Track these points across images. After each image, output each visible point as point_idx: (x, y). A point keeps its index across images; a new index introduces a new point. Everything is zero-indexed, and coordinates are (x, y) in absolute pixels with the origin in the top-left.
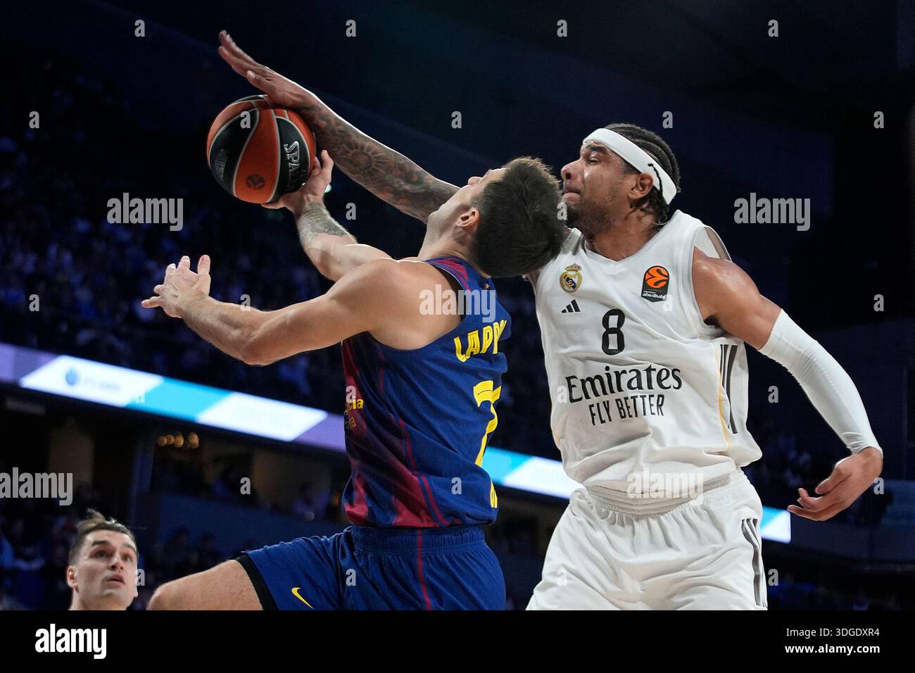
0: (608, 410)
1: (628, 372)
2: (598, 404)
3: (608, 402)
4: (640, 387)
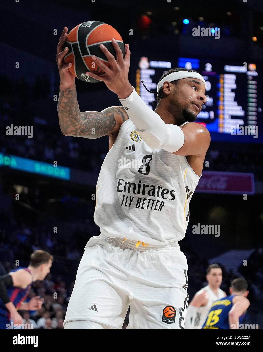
0: (131, 201)
1: (150, 186)
2: (127, 197)
3: (133, 197)
4: (153, 195)
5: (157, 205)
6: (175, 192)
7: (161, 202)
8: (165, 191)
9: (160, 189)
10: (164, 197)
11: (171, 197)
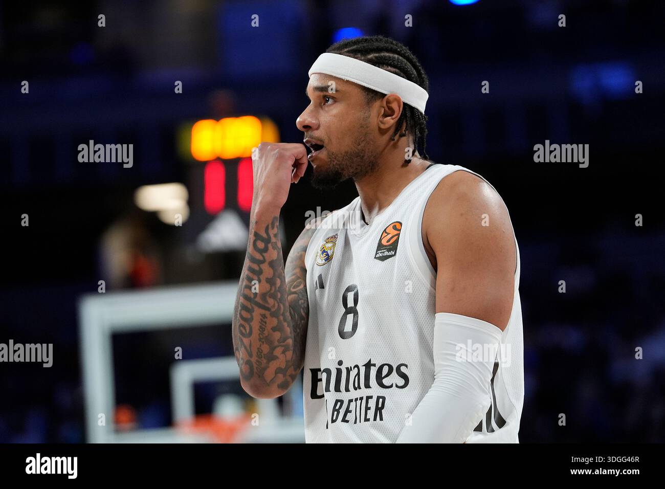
5: (369, 406)
6: (406, 366)
7: (375, 399)
8: (385, 370)
9: (372, 368)
10: (385, 384)
11: (401, 382)
